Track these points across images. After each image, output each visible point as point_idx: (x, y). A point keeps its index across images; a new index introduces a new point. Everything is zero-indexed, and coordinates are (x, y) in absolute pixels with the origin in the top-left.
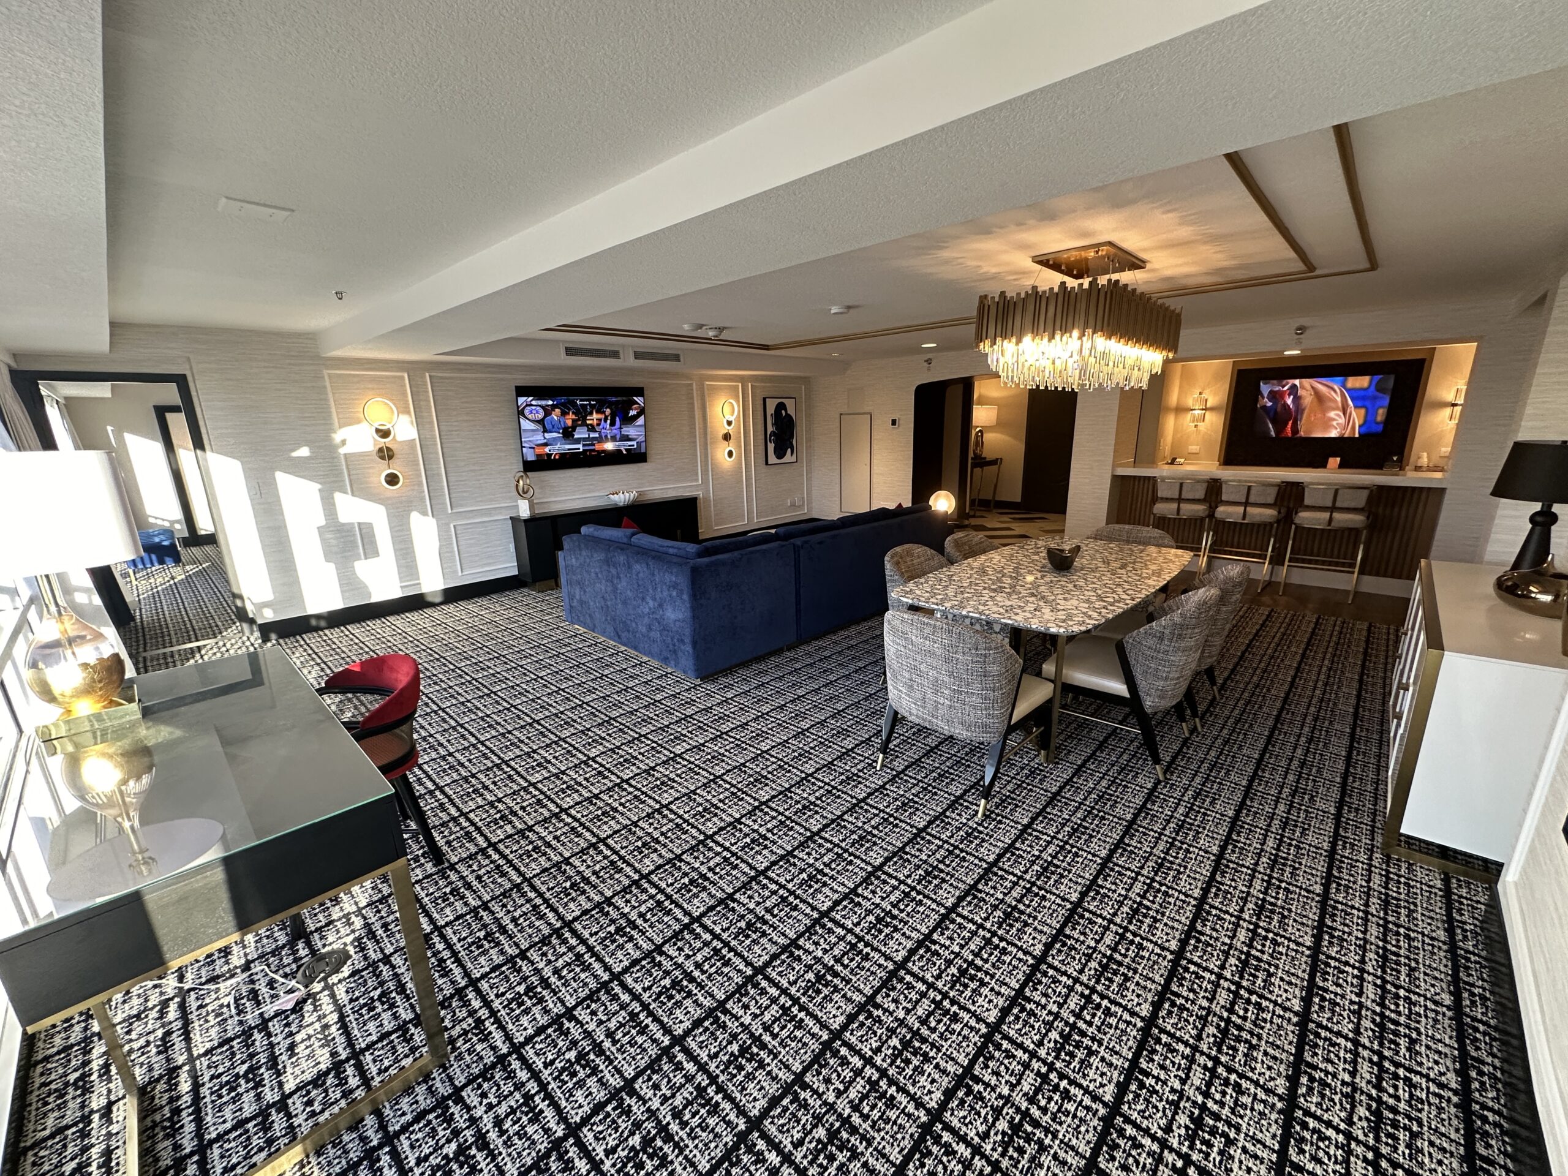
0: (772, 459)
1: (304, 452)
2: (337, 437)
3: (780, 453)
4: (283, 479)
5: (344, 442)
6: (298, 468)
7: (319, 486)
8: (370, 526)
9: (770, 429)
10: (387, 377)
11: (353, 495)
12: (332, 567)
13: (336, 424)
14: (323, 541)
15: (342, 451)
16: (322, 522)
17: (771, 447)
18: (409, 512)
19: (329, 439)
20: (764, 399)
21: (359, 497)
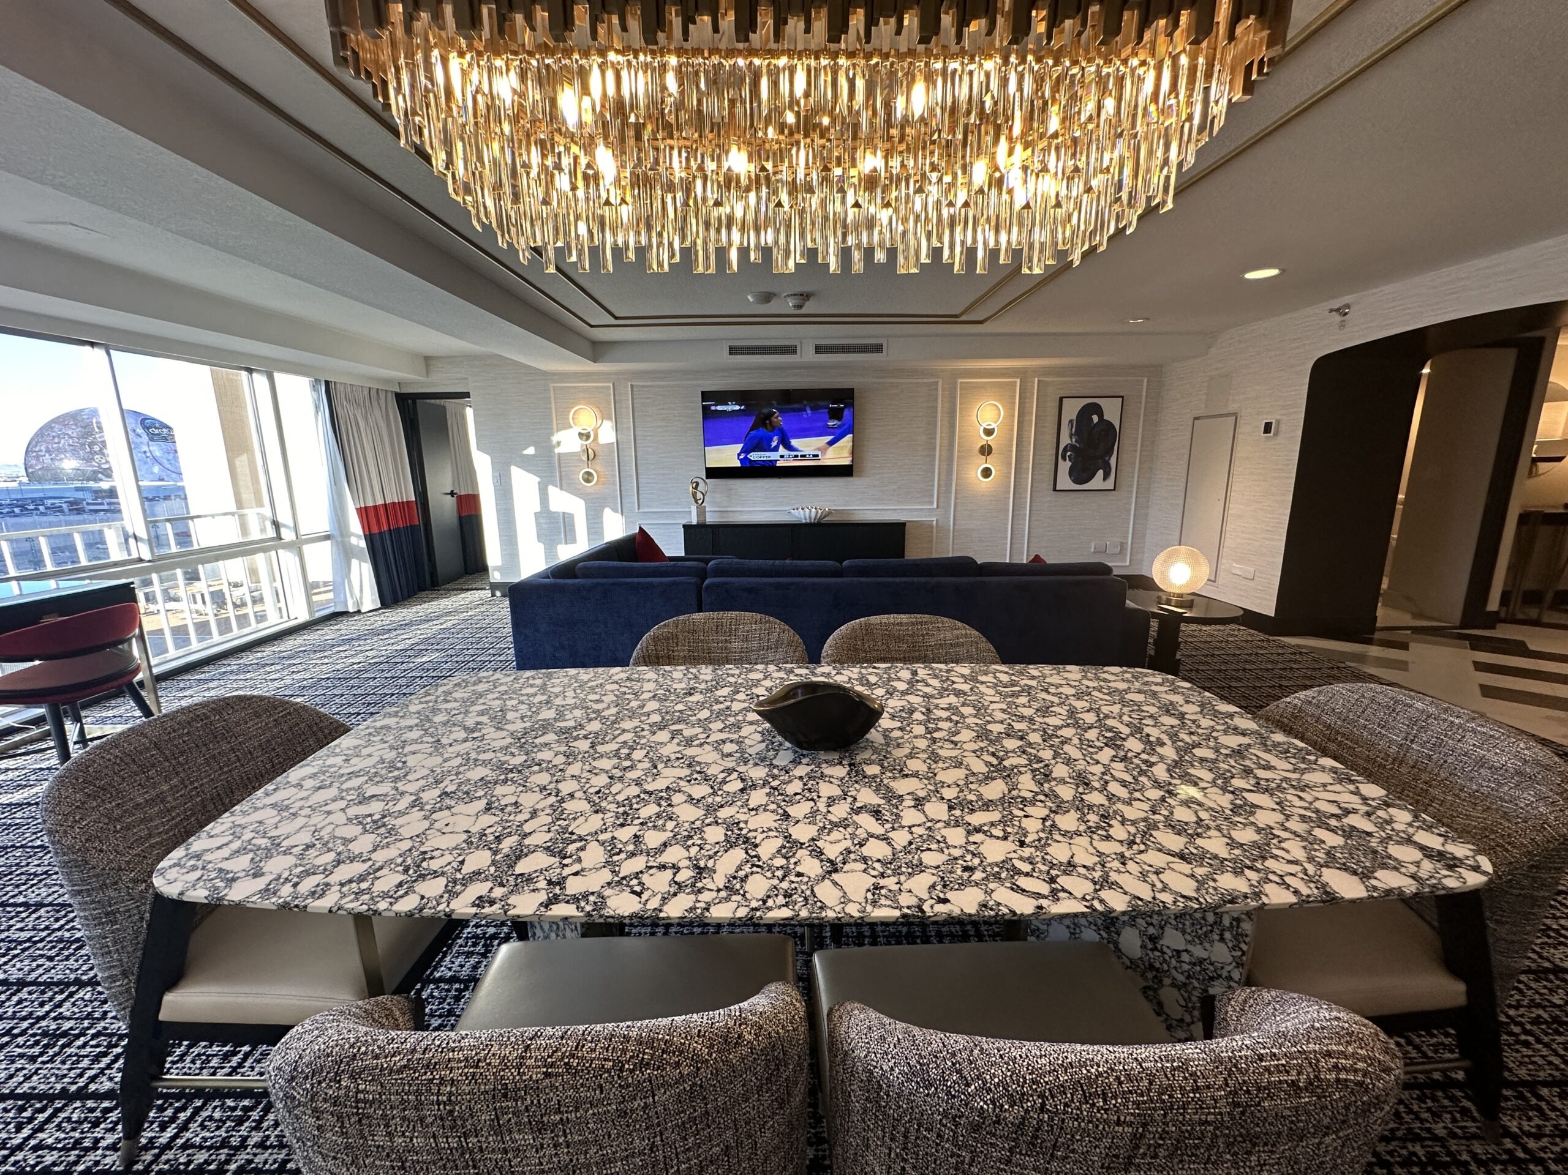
0: (1065, 481)
1: (531, 451)
2: (555, 439)
3: (1081, 474)
4: (515, 471)
5: (559, 443)
6: (527, 464)
7: (538, 479)
8: (571, 516)
9: (1065, 440)
10: (597, 387)
11: (561, 489)
12: (541, 546)
13: (555, 427)
14: (538, 524)
15: (557, 451)
16: (538, 509)
17: (1065, 466)
18: (603, 508)
19: (550, 441)
20: (1061, 399)
21: (566, 491)
